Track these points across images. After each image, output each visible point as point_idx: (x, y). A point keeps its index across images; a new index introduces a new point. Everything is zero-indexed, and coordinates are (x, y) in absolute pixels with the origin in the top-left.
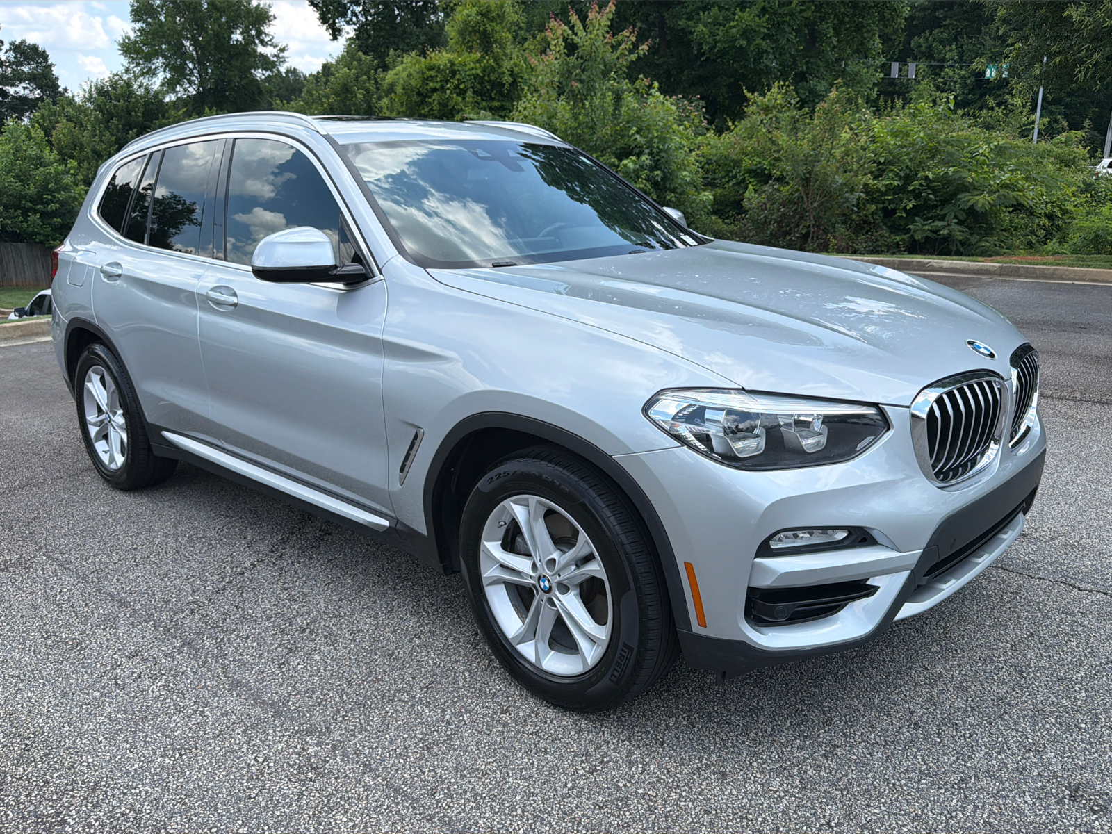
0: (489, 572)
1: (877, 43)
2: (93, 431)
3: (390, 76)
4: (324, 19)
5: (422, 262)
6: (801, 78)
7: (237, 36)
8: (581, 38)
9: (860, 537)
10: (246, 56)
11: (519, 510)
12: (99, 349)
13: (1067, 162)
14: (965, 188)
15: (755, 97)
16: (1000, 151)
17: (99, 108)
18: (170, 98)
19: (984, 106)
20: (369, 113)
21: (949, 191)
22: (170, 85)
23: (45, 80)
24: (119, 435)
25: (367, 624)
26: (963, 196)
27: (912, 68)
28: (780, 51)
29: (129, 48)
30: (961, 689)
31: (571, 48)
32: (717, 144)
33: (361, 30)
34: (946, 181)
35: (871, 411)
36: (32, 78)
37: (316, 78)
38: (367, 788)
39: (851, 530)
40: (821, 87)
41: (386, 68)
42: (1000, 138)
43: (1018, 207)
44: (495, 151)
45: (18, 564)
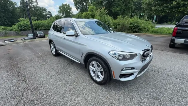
0: (90, 69)
1: (131, 11)
2: (52, 50)
3: (83, 14)
4: (77, 9)
5: (84, 34)
6: (123, 15)
7: (69, 11)
8: (101, 11)
9: (133, 68)
10: (69, 13)
11: (94, 63)
12: (52, 42)
13: (149, 24)
14: (139, 26)
15: (118, 17)
16: (143, 22)
17: (56, 17)
18: (62, 17)
19: (141, 18)
20: (81, 18)
21: (138, 27)
22: (62, 15)
23: (51, 15)
24: (54, 51)
25: (78, 73)
26: (139, 27)
27: (134, 14)
28: (121, 12)
29: (59, 12)
30: (142, 84)
31: (100, 12)
32: (114, 21)
33: (80, 10)
34: (137, 25)
35: (135, 54)
36: (50, 14)
37: (76, 15)
38: (77, 93)
39: (132, 68)
40: (125, 16)
41: (82, 14)
42: (143, 21)
43: (145, 28)
44: (92, 22)
45: (44, 64)
